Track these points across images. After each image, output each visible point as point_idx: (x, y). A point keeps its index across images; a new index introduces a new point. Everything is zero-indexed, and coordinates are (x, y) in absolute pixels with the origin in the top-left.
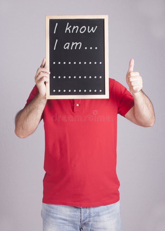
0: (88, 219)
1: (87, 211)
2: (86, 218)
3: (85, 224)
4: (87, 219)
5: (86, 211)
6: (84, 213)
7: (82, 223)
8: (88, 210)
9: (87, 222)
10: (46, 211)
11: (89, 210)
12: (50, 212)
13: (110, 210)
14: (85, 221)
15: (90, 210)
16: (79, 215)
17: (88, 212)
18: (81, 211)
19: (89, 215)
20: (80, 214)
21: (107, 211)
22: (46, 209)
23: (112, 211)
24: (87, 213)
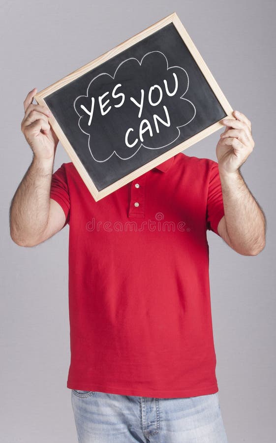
0: (156, 423)
1: (153, 408)
2: (151, 422)
3: (150, 433)
4: (153, 423)
5: (150, 408)
6: (147, 412)
7: (145, 431)
8: (154, 405)
9: (155, 429)
10: (80, 410)
11: (157, 407)
12: (86, 411)
13: (199, 407)
14: (151, 428)
15: (159, 405)
16: (137, 415)
17: (155, 409)
18: (141, 407)
19: (158, 416)
20: (139, 413)
21: (193, 410)
22: (79, 406)
23: (203, 410)
24: (153, 412)
